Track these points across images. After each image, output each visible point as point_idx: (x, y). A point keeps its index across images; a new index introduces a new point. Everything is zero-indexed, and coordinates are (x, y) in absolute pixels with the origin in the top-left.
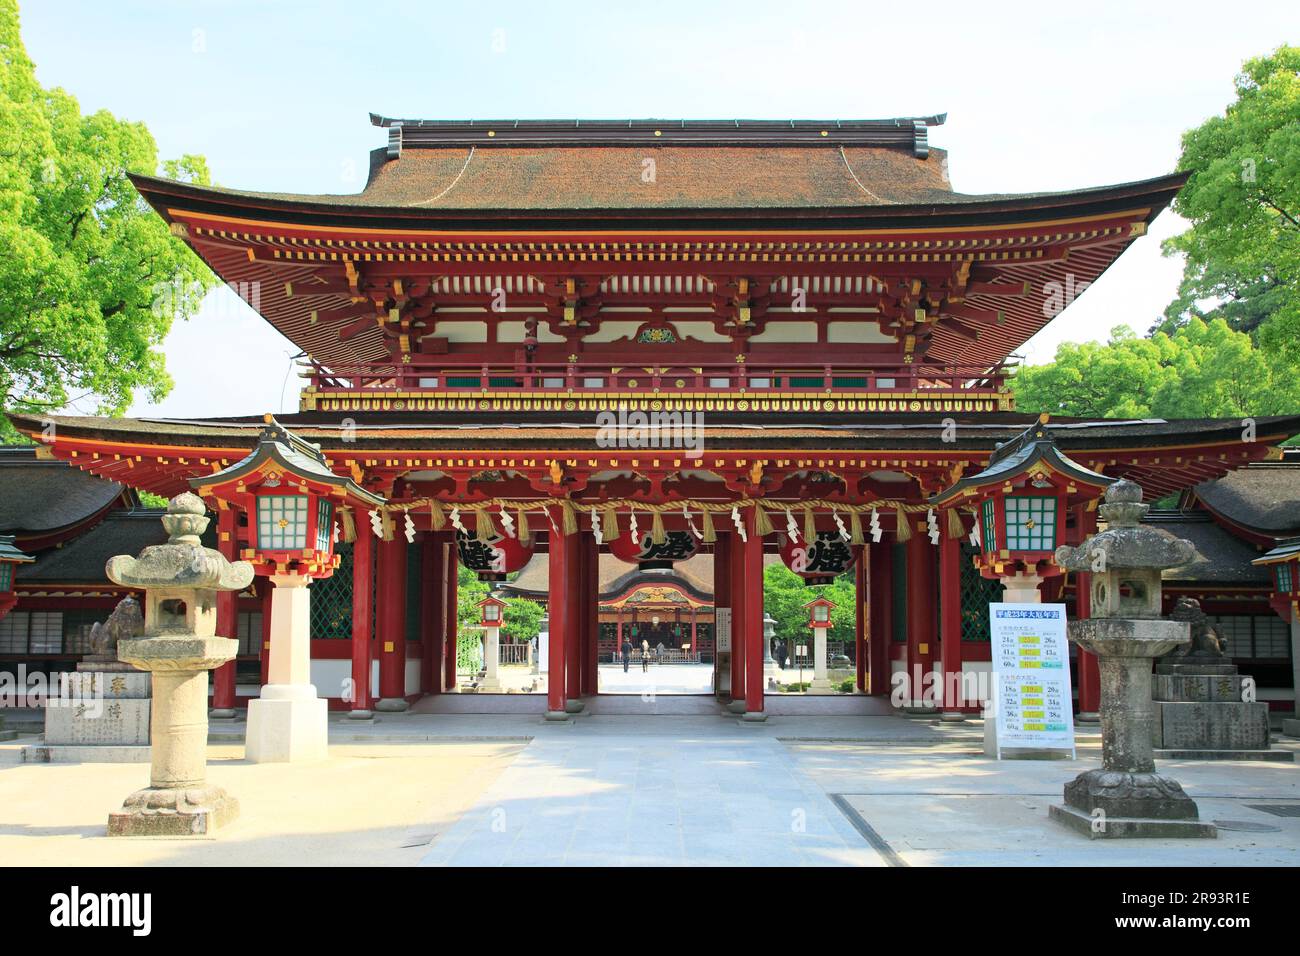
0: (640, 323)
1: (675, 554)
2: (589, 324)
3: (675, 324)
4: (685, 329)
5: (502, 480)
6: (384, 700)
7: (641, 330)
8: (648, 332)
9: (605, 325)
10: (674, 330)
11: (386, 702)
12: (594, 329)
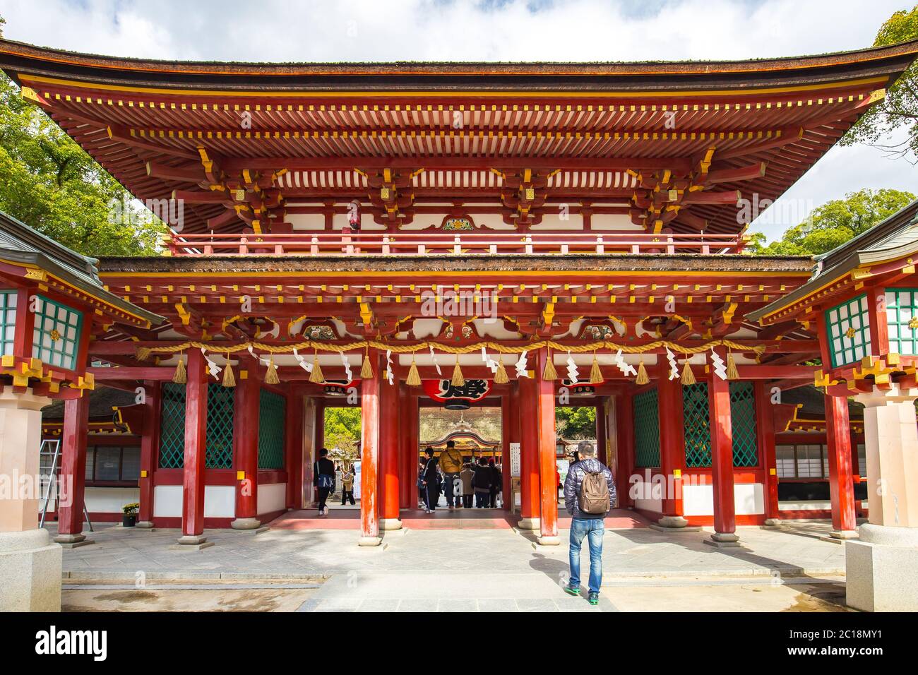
0: (445, 215)
1: (470, 393)
2: (404, 216)
3: (471, 215)
4: (479, 220)
5: (335, 338)
6: (239, 520)
7: (445, 220)
8: (451, 222)
9: (417, 217)
10: (471, 220)
11: (240, 522)
12: (408, 220)
